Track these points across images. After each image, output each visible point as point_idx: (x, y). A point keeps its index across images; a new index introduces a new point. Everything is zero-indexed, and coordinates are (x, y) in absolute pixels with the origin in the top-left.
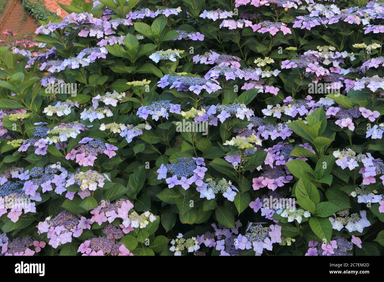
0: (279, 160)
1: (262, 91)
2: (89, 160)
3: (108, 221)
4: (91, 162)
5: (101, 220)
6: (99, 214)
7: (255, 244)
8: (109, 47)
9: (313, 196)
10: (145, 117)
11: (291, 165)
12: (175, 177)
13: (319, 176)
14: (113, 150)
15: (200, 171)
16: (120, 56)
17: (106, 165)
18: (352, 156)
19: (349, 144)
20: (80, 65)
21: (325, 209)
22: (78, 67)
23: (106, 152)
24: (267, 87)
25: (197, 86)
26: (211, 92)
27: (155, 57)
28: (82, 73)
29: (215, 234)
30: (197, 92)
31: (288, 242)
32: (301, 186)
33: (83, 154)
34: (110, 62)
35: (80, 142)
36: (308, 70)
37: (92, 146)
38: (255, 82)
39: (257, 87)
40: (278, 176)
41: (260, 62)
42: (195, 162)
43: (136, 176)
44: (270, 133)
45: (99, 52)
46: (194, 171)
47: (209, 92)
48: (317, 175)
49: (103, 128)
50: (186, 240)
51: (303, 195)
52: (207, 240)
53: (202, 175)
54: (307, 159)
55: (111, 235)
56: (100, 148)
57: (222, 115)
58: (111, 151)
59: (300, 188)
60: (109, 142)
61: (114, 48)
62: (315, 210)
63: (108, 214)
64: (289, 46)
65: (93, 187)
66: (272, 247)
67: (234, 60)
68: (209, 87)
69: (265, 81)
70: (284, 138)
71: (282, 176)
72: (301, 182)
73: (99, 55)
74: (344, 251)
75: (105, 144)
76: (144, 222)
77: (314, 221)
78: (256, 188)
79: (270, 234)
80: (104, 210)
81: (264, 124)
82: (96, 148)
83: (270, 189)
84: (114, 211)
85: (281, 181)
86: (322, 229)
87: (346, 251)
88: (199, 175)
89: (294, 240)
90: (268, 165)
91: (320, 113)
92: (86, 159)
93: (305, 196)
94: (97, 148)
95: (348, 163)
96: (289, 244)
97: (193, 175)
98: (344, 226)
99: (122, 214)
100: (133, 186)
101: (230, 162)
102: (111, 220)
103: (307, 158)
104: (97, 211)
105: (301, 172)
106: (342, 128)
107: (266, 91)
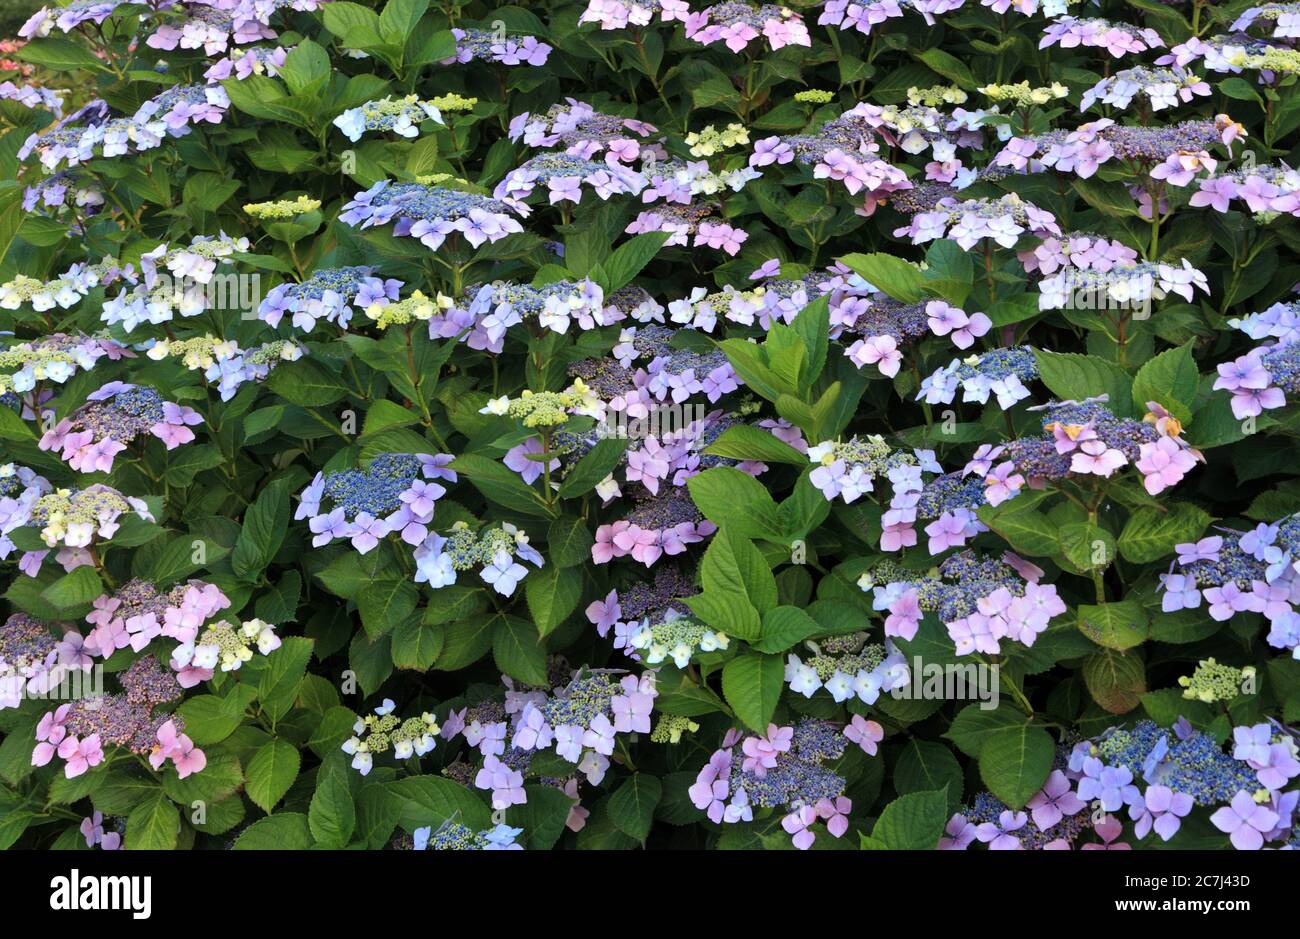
0: (687, 468)
1: (684, 242)
2: (101, 453)
3: (130, 645)
4: (105, 459)
5: (111, 643)
6: (110, 622)
7: (561, 733)
8: (235, 85)
9: (757, 585)
10: (273, 320)
11: (705, 485)
12: (338, 512)
13: (792, 523)
14: (184, 424)
15: (422, 495)
16: (272, 117)
17: (175, 475)
18: (873, 458)
19: (925, 422)
20: (131, 143)
21: (781, 629)
22: (123, 150)
23: (158, 430)
24: (704, 227)
25: (438, 221)
26: (483, 240)
27: (351, 124)
28: (148, 172)
29: (506, 706)
30: (433, 243)
31: (672, 731)
32: (724, 551)
33: (88, 435)
34: (241, 136)
35: (93, 396)
36: (821, 172)
37: (123, 409)
38: (676, 209)
39: (667, 228)
40: (674, 522)
41: (704, 143)
42: (420, 469)
43: (266, 512)
44: (673, 381)
45: (201, 102)
46: (403, 496)
47: (475, 240)
48: (788, 520)
49: (158, 351)
50: (403, 721)
51: (729, 583)
52: (475, 724)
53: (425, 510)
54: (766, 469)
55: (139, 690)
56: (145, 416)
57: (497, 318)
58: (173, 428)
59: (719, 559)
60: (173, 399)
61: (250, 87)
62: (758, 631)
63: (133, 624)
64: (805, 89)
65: (80, 537)
66: (612, 743)
67: (628, 133)
68: (476, 226)
69: (711, 207)
70: (713, 398)
71: (688, 520)
72: (722, 538)
73: (198, 111)
74: (812, 762)
75: (164, 403)
76: (238, 652)
77: (749, 665)
78: (600, 556)
79: (617, 703)
80: (127, 609)
81: (671, 349)
82: (133, 416)
83: (640, 560)
84: (152, 616)
85: (677, 539)
86: (763, 690)
87: (819, 761)
88: (415, 508)
89: (694, 727)
90: (640, 484)
91: (818, 318)
92: (92, 450)
93: (734, 587)
94: (139, 415)
95: (845, 480)
96: (675, 738)
97: (398, 508)
98: (824, 681)
99: (180, 626)
100: (258, 545)
101: (517, 470)
102: (139, 644)
103: (766, 463)
104: (104, 613)
105: (738, 508)
106: (859, 367)
107: (698, 241)
